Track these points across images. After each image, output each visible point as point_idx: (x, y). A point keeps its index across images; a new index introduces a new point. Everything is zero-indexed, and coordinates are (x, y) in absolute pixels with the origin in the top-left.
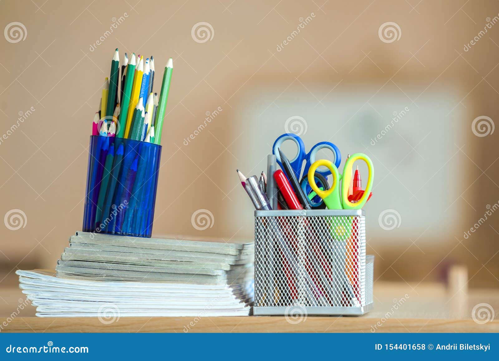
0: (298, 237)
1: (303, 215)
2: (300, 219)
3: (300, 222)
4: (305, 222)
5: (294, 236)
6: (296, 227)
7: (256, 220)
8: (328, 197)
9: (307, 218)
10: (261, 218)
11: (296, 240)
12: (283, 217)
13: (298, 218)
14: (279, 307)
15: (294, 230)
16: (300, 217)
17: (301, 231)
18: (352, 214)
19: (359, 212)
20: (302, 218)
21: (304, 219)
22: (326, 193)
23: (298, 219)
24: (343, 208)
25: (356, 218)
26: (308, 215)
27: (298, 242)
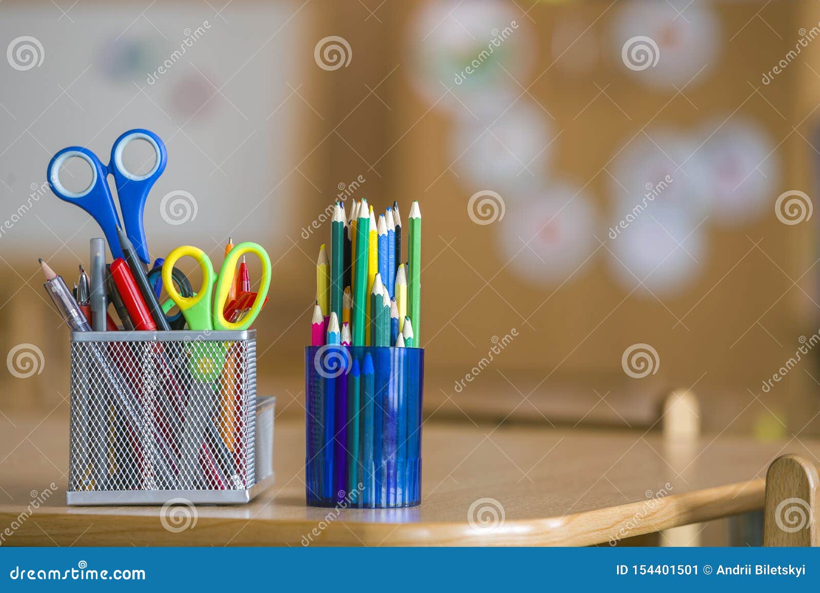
0: (142, 375)
1: (151, 339)
2: (146, 347)
3: (147, 350)
4: (155, 351)
5: (137, 375)
6: (140, 359)
7: (72, 348)
8: (191, 309)
9: (158, 345)
10: (81, 344)
11: (140, 380)
12: (118, 343)
13: (143, 343)
14: (110, 491)
15: (137, 364)
16: (146, 343)
17: (148, 365)
18: (233, 339)
19: (245, 336)
20: (150, 345)
21: (152, 346)
22: (188, 301)
23: (143, 346)
24: (214, 329)
25: (239, 345)
26: (160, 340)
27: (143, 385)
